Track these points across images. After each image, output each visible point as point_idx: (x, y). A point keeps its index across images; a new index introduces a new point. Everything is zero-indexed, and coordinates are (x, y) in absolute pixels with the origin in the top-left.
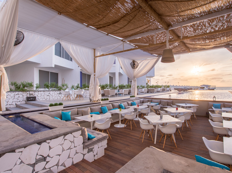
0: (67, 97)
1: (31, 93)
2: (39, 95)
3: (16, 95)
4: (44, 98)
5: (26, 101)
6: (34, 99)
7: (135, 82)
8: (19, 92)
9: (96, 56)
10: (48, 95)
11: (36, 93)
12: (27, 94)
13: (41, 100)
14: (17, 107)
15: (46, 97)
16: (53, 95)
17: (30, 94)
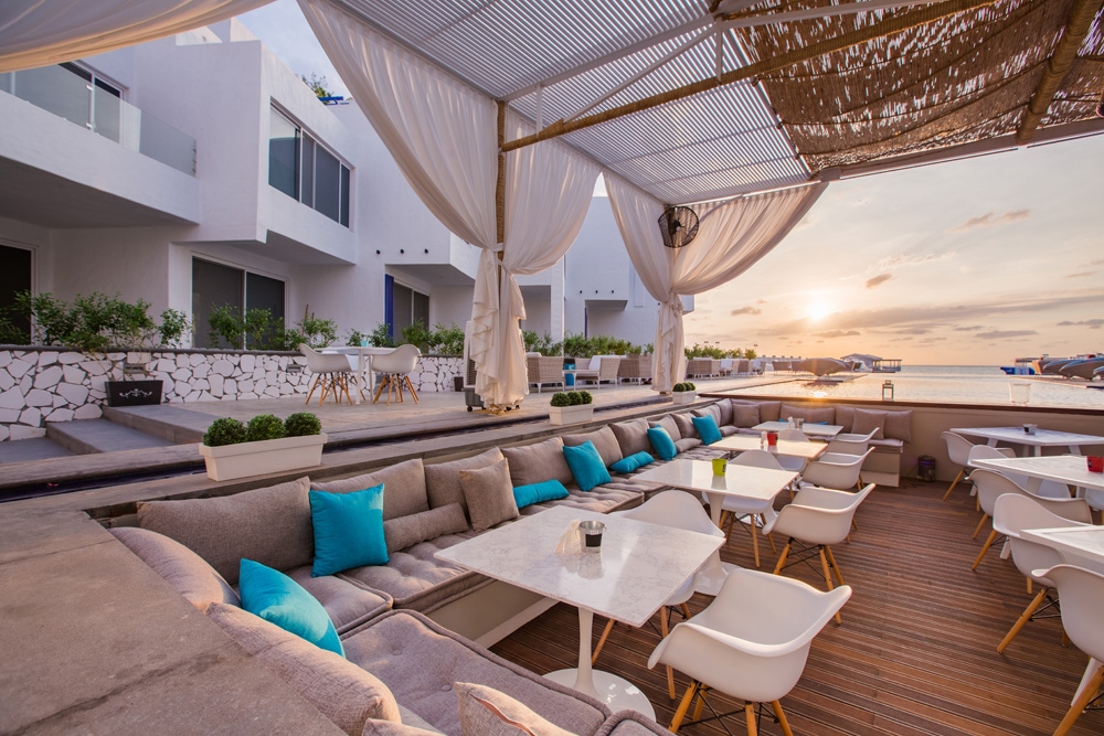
0: (333, 384)
1: (133, 358)
2: (182, 375)
3: (46, 367)
4: (209, 391)
5: (106, 403)
6: (151, 393)
7: (676, 316)
8: (61, 351)
9: (509, 139)
10: (230, 377)
11: (161, 360)
12: (114, 363)
13: (193, 398)
14: (47, 436)
15: (217, 384)
16: (259, 373)
17: (128, 368)
